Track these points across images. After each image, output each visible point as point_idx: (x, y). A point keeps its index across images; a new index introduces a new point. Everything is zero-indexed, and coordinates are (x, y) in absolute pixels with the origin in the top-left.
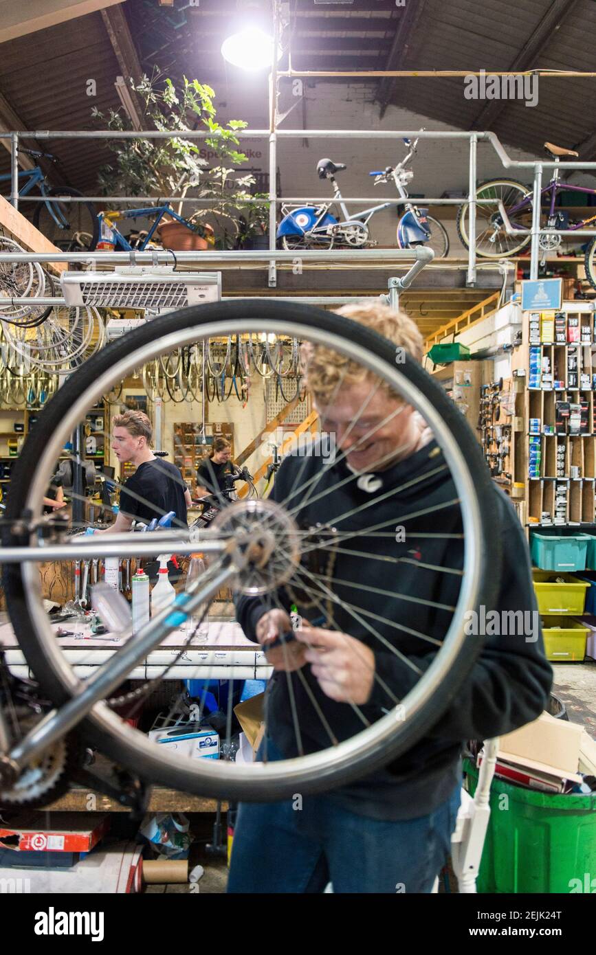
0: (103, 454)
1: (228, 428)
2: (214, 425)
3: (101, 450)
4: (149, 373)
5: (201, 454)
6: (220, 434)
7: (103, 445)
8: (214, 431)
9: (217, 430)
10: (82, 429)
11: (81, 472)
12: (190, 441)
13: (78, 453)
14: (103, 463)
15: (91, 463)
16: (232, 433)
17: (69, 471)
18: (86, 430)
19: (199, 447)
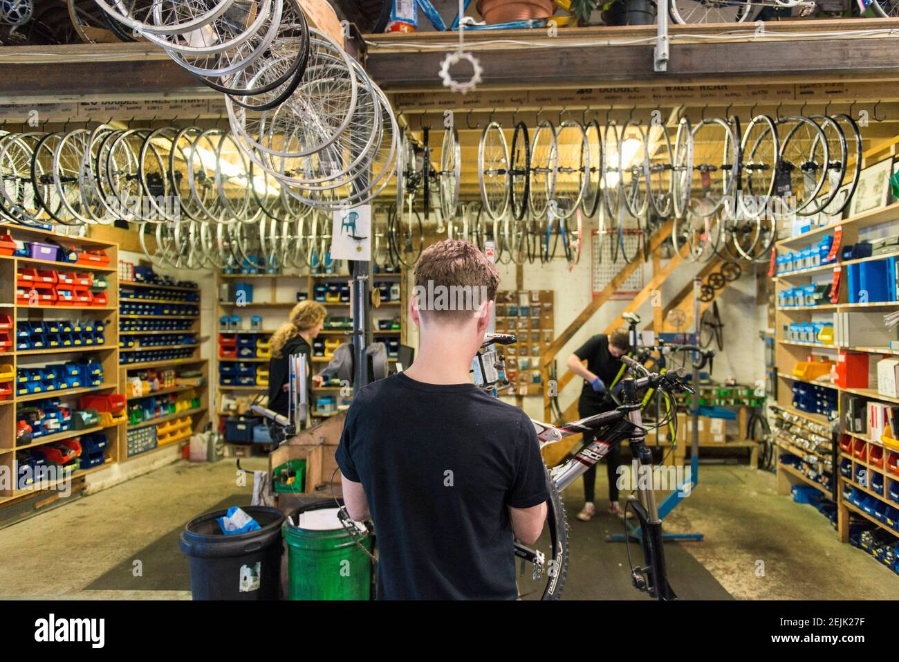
0: (399, 328)
1: (547, 297)
2: (530, 293)
3: (397, 323)
4: (456, 228)
5: (515, 327)
6: (537, 304)
7: (400, 317)
8: (531, 300)
9: (534, 299)
10: (368, 297)
11: (366, 362)
12: (502, 312)
13: (361, 333)
14: (400, 338)
15: (381, 348)
16: (553, 303)
17: (348, 360)
18: (373, 298)
19: (513, 320)
